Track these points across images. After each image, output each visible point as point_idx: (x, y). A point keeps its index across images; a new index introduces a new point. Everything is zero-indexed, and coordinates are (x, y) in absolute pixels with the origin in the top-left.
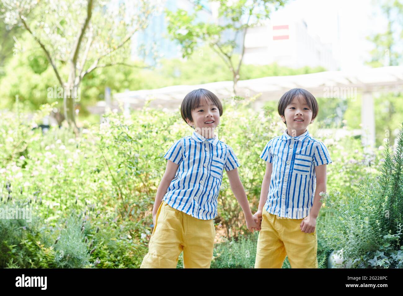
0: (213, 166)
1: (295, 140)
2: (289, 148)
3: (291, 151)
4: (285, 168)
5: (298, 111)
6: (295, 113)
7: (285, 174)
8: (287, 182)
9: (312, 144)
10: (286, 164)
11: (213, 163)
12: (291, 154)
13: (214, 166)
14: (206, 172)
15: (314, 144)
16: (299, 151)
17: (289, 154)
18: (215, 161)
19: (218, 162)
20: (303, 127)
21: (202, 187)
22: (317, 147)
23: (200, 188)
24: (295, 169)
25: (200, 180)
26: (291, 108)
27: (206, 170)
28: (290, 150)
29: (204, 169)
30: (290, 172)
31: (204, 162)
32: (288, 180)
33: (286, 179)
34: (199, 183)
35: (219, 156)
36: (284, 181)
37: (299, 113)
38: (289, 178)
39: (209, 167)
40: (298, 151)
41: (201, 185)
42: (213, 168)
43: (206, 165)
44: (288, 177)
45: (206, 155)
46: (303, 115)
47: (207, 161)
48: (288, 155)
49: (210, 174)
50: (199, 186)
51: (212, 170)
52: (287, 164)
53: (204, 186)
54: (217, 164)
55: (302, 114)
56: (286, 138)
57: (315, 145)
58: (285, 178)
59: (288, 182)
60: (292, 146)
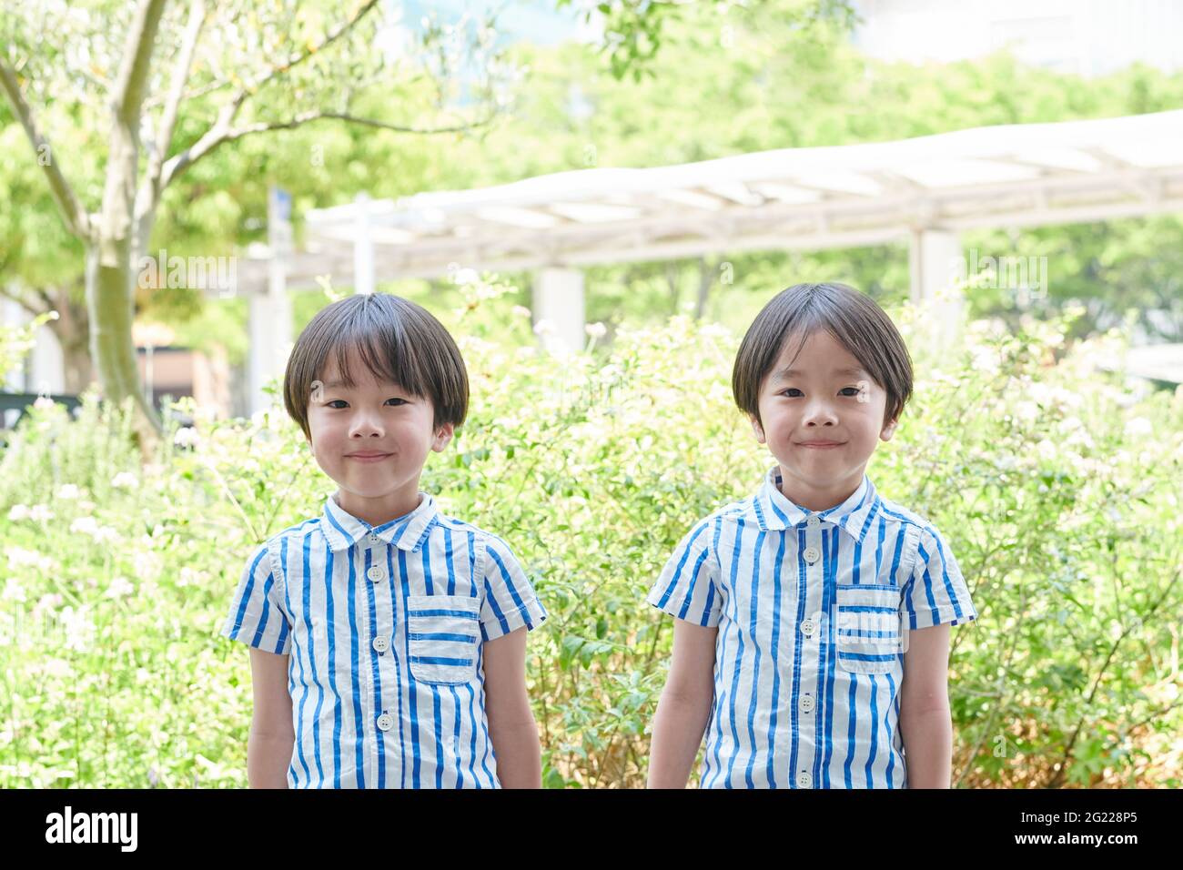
0: (415, 637)
1: (823, 526)
2: (802, 563)
3: (815, 574)
4: (798, 654)
5: (816, 409)
6: (801, 417)
7: (802, 679)
8: (814, 714)
9: (901, 537)
10: (799, 635)
11: (416, 625)
12: (815, 588)
13: (422, 637)
14: (388, 673)
15: (907, 535)
16: (850, 569)
17: (810, 591)
18: (421, 614)
19: (442, 613)
20: (842, 473)
21: (391, 741)
22: (921, 549)
23: (387, 751)
24: (841, 655)
25: (376, 717)
26: (782, 394)
27: (386, 663)
28: (809, 570)
29: (375, 664)
30: (822, 671)
31: (374, 634)
32: (820, 706)
33: (808, 701)
34: (379, 731)
35: (440, 588)
36: (802, 709)
37: (821, 418)
38: (821, 696)
39: (400, 649)
40: (844, 573)
41: (386, 739)
42: (417, 648)
43: (382, 642)
44: (814, 691)
45: (372, 600)
46: (840, 422)
47: (384, 624)
48: (802, 597)
49: (411, 677)
50: (381, 744)
51: (415, 659)
52: (805, 633)
53: (402, 736)
54: (433, 623)
55: (835, 420)
56: (782, 516)
57: (910, 542)
58: (802, 696)
59: (819, 716)
60: (814, 552)
